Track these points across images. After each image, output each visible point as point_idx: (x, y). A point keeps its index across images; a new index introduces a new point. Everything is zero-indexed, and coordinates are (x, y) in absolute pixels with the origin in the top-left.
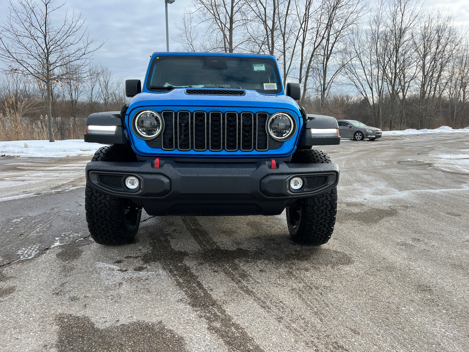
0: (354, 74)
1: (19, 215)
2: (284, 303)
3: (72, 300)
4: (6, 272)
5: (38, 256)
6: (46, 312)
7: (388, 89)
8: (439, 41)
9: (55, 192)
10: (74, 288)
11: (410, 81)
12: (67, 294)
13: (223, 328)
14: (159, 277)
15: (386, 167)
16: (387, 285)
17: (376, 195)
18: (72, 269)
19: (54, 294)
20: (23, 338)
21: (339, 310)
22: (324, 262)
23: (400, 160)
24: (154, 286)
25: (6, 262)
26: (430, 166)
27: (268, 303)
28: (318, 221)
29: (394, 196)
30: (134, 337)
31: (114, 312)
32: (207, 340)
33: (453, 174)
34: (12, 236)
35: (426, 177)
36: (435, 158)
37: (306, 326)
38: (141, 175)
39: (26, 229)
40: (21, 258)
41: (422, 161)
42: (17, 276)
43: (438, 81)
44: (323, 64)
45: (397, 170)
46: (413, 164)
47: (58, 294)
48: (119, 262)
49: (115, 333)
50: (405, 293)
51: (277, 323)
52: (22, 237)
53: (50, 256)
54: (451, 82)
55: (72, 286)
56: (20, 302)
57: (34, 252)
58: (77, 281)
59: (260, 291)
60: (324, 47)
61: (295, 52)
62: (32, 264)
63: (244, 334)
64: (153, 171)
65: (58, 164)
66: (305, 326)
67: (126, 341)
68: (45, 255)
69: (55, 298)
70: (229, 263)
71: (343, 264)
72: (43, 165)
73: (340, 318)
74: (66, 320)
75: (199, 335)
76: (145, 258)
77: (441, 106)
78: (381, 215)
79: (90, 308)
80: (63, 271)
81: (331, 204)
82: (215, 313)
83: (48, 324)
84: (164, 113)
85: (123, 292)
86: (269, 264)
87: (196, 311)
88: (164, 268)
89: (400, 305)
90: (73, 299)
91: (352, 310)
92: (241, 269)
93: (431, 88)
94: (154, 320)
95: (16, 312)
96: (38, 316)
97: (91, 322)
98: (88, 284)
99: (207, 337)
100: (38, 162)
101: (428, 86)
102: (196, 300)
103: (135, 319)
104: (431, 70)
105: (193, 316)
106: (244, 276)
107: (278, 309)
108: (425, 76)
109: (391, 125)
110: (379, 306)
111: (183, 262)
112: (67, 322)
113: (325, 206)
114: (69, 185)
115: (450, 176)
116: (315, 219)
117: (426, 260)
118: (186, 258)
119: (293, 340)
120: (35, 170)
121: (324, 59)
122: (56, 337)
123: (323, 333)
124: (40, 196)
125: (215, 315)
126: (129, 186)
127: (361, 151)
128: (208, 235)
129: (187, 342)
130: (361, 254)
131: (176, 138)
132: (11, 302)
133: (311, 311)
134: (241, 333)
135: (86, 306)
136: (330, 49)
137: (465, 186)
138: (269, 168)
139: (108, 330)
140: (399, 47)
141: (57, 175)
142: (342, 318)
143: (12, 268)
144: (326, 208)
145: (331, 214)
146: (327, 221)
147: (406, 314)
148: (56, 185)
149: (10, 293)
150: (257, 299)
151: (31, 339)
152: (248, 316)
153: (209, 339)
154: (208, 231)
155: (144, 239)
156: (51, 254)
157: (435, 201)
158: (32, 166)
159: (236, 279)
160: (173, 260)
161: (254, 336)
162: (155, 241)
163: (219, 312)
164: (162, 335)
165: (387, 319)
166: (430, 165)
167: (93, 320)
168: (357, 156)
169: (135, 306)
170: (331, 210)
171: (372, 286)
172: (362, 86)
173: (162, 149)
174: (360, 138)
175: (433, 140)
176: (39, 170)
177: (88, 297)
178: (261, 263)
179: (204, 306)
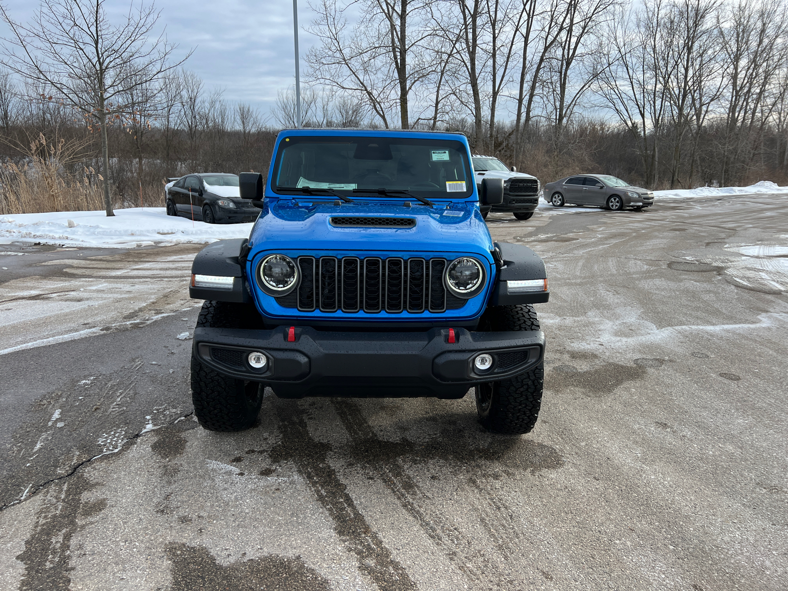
0: (613, 89)
1: (87, 373)
2: (460, 530)
3: (183, 522)
4: (88, 475)
5: (126, 447)
6: (152, 540)
7: (672, 114)
8: (763, 31)
9: (131, 324)
10: (183, 502)
11: (709, 103)
12: (175, 512)
13: (378, 567)
14: (294, 486)
15: (648, 275)
16: (603, 504)
17: (619, 336)
18: (176, 471)
19: (157, 512)
20: (129, 578)
21: (532, 543)
22: (522, 464)
23: (674, 259)
24: (287, 502)
25: (85, 458)
26: (719, 275)
27: (439, 531)
28: (515, 407)
29: (648, 337)
30: (266, 579)
31: (238, 541)
32: (358, 584)
33: (751, 292)
34: (85, 412)
35: (706, 297)
36: (731, 255)
37: (486, 566)
38: (270, 352)
39: (102, 400)
40: (105, 451)
41: (708, 261)
42: (104, 483)
43: (758, 100)
44: (561, 73)
45: (664, 283)
46: (694, 268)
47: (163, 511)
48: (238, 460)
49: (243, 572)
50: (625, 517)
51: (448, 562)
52: (98, 414)
53: (143, 448)
54: (782, 101)
55: (179, 499)
56: (116, 524)
57: (120, 441)
58: (186, 491)
59: (429, 512)
60: (564, 44)
61: (512, 53)
62: (120, 462)
63: (404, 576)
64: (286, 347)
65: (126, 263)
66: (484, 567)
67: (256, 584)
68: (136, 446)
69: (161, 518)
70: (389, 463)
71: (548, 467)
72: (104, 266)
73: (531, 556)
74: (179, 552)
75: (347, 578)
76: (273, 454)
77: (762, 144)
78: (620, 378)
79: (207, 534)
80: (165, 474)
81: (534, 383)
82: (369, 545)
83: (158, 557)
84: (300, 260)
85: (247, 511)
86: (444, 466)
87: (344, 541)
88: (300, 472)
89: (614, 536)
90: (184, 520)
91: (548, 543)
92: (405, 475)
93: (745, 113)
94: (291, 554)
95: (114, 539)
96: (143, 546)
97: (211, 556)
98: (200, 496)
99: (357, 580)
100: (93, 258)
101: (741, 109)
102: (344, 525)
103: (266, 552)
104: (748, 82)
105: (340, 549)
106: (409, 486)
107: (452, 540)
108: (737, 92)
109: (673, 178)
110: (585, 538)
111: (325, 461)
112: (181, 555)
113: (525, 387)
114: (150, 310)
115: (746, 295)
116: (511, 404)
117: (668, 462)
118: (330, 454)
119: (466, 587)
120: (92, 277)
121: (562, 64)
122: (170, 577)
123: (506, 577)
124: (110, 333)
125: (369, 548)
126: (253, 364)
127: (614, 236)
128: (360, 413)
129: (333, 587)
130: (577, 450)
131: (317, 294)
132: (104, 523)
133: (494, 543)
134: (402, 575)
135: (201, 532)
136: (572, 47)
137: (763, 319)
138: (445, 342)
139: (234, 568)
140: (693, 43)
141: (127, 287)
142: (534, 555)
143: (96, 469)
144: (527, 390)
145: (534, 398)
146: (528, 407)
147: (619, 550)
148: (131, 311)
149: (100, 510)
150: (424, 524)
151: (139, 579)
152: (411, 550)
153: (360, 583)
154: (361, 405)
155: (270, 419)
156: (144, 445)
157: (708, 349)
158: (86, 268)
159: (398, 491)
160: (312, 457)
161: (418, 580)
162: (286, 423)
163: (374, 544)
164: (301, 577)
165: (593, 558)
166: (719, 270)
167: (213, 552)
168: (604, 248)
169: (265, 532)
170: (534, 392)
171: (582, 506)
172: (627, 110)
173: (298, 310)
174: (616, 206)
175: (740, 210)
176: (99, 277)
177: (202, 517)
178: (433, 465)
179: (355, 535)
